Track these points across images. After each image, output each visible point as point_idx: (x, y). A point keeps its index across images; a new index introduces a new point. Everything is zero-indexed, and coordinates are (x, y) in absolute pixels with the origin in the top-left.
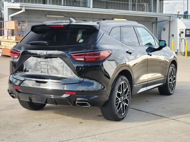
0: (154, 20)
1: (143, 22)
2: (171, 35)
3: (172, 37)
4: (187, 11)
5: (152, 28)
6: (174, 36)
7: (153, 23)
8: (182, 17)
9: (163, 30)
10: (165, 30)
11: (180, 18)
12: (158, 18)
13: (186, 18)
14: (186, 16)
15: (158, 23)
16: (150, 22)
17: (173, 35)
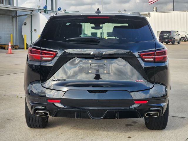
0: (14, 14)
1: (3, 16)
2: (33, 30)
3: (34, 32)
4: (46, 5)
5: (12, 22)
6: (37, 31)
7: (13, 17)
8: (42, 12)
9: (24, 24)
10: (26, 24)
11: (41, 12)
12: (18, 12)
13: (46, 13)
14: (46, 11)
15: (18, 17)
16: (10, 15)
17: (35, 30)
